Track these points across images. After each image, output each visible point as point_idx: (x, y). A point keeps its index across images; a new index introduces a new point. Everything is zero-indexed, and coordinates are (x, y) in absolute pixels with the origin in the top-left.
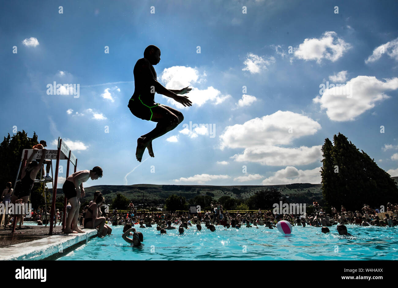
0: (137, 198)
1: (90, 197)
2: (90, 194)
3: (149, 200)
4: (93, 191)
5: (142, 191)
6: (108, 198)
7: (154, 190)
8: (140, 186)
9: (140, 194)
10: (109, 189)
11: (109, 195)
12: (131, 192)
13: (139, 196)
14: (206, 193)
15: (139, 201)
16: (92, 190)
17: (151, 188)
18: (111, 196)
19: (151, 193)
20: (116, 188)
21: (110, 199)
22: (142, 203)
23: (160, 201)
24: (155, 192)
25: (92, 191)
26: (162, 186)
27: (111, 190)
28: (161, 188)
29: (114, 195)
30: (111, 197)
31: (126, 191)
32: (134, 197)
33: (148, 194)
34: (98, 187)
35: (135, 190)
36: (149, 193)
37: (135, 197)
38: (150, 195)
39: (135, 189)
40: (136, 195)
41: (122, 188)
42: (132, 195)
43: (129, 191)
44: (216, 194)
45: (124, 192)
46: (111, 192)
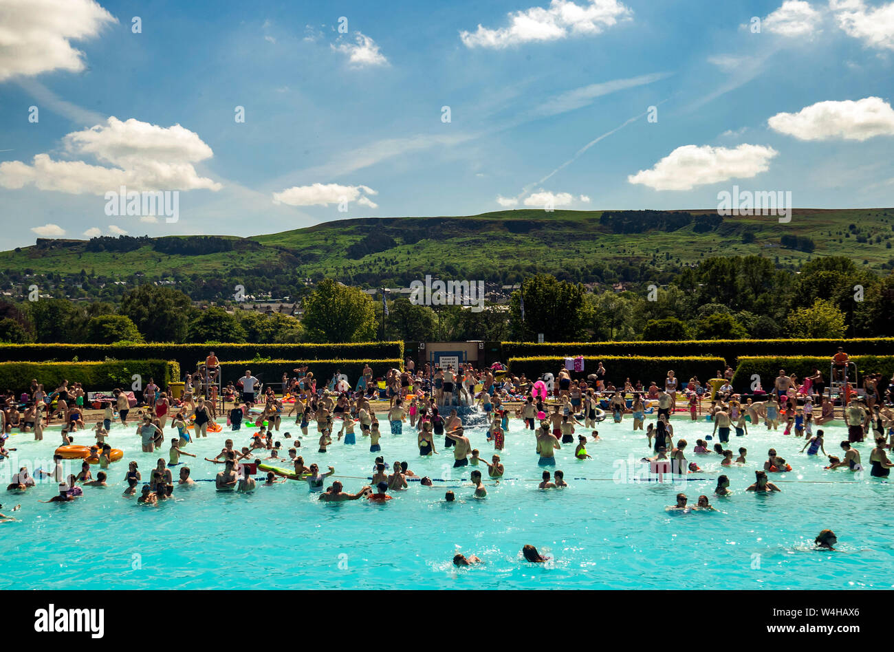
0: (497, 262)
1: (317, 265)
2: (318, 252)
3: (544, 271)
4: (326, 240)
5: (519, 237)
6: (387, 264)
7: (567, 231)
8: (513, 219)
9: (510, 248)
10: (389, 232)
11: (388, 254)
12: (475, 241)
13: (504, 256)
14: (779, 239)
15: (505, 274)
16: (323, 237)
17: (554, 225)
18: (397, 259)
19: (556, 244)
20: (417, 228)
21: (394, 267)
22: (518, 279)
23: (586, 274)
24: (572, 238)
25: (322, 242)
26: (599, 217)
27: (397, 235)
28: (597, 225)
29: (409, 253)
30: (397, 263)
31: (456, 240)
32: (488, 260)
33: (544, 247)
34: (347, 226)
35: (492, 233)
36: (549, 244)
37: (491, 258)
38: (552, 250)
39: (490, 229)
40: (496, 253)
41: (438, 227)
42: (478, 252)
43: (468, 239)
44: (823, 241)
45: (449, 240)
46: (395, 245)
